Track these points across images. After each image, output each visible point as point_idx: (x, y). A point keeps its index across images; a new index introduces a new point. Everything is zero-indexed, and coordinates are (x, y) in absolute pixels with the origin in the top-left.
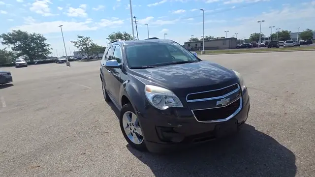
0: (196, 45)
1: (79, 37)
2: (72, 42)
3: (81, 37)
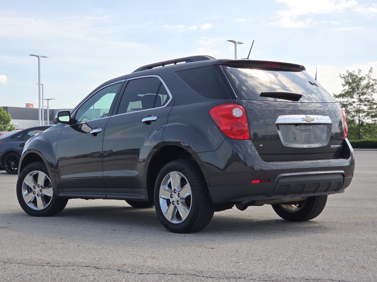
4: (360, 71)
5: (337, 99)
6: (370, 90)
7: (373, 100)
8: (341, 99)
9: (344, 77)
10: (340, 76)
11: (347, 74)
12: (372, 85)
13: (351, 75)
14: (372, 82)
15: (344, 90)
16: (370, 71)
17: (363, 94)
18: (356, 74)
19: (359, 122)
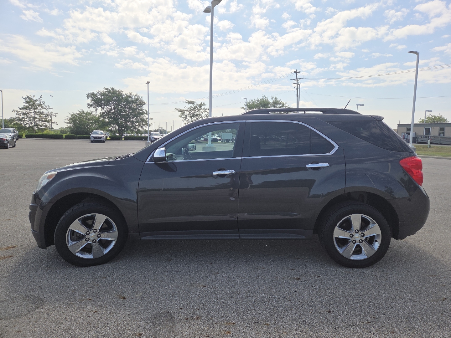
0: (428, 131)
1: (189, 103)
2: (177, 109)
3: (193, 103)
4: (34, 96)
5: (21, 111)
6: (40, 107)
7: (43, 113)
8: (24, 111)
9: (25, 98)
10: (23, 98)
11: (26, 97)
12: (42, 104)
13: (29, 98)
14: (42, 103)
15: (25, 105)
16: (41, 97)
17: (37, 109)
18: (32, 97)
19: (35, 124)
